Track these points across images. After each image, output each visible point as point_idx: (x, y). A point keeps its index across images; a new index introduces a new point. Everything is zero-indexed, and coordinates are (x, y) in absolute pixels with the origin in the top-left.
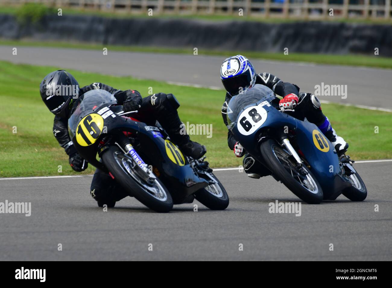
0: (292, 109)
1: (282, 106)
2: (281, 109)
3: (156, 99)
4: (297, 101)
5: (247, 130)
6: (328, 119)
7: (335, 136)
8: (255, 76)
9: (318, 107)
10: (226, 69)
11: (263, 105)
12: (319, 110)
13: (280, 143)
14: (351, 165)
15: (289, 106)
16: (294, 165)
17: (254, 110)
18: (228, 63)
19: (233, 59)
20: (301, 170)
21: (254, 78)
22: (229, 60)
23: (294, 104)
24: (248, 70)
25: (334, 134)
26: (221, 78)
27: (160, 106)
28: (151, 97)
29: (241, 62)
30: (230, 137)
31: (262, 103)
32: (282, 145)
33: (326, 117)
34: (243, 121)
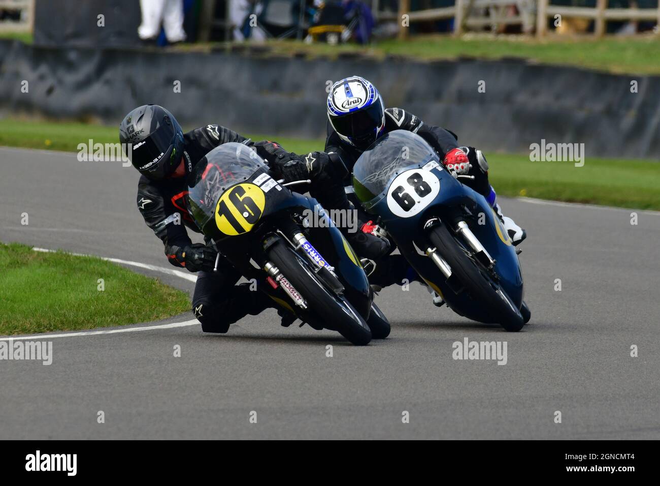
0: (470, 175)
1: (453, 170)
2: (452, 175)
3: (314, 161)
5: (407, 208)
7: (501, 217)
9: (485, 170)
10: (344, 98)
11: (431, 168)
12: (486, 174)
15: (464, 170)
17: (417, 176)
18: (347, 88)
22: (346, 83)
24: (378, 99)
27: (322, 172)
28: (306, 158)
29: (366, 85)
31: (428, 164)
32: (457, 231)
33: (491, 186)
34: (399, 194)
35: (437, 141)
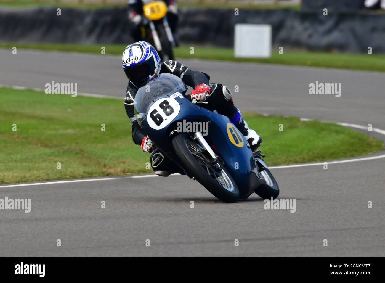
0: (205, 101)
1: (194, 98)
2: (193, 101)
4: (209, 92)
5: (158, 124)
6: (239, 112)
7: (247, 129)
8: (159, 64)
9: (230, 99)
10: (128, 57)
11: (175, 97)
12: (231, 102)
13: (192, 137)
14: (263, 160)
15: (202, 98)
16: (208, 161)
17: (166, 102)
18: (130, 50)
19: (135, 45)
20: (216, 166)
21: (159, 66)
22: (131, 47)
23: (207, 95)
24: (152, 57)
25: (246, 127)
26: (123, 66)
29: (144, 48)
30: (135, 130)
31: (174, 94)
32: (195, 138)
33: (238, 109)
34: (154, 114)
35: (193, 80)
